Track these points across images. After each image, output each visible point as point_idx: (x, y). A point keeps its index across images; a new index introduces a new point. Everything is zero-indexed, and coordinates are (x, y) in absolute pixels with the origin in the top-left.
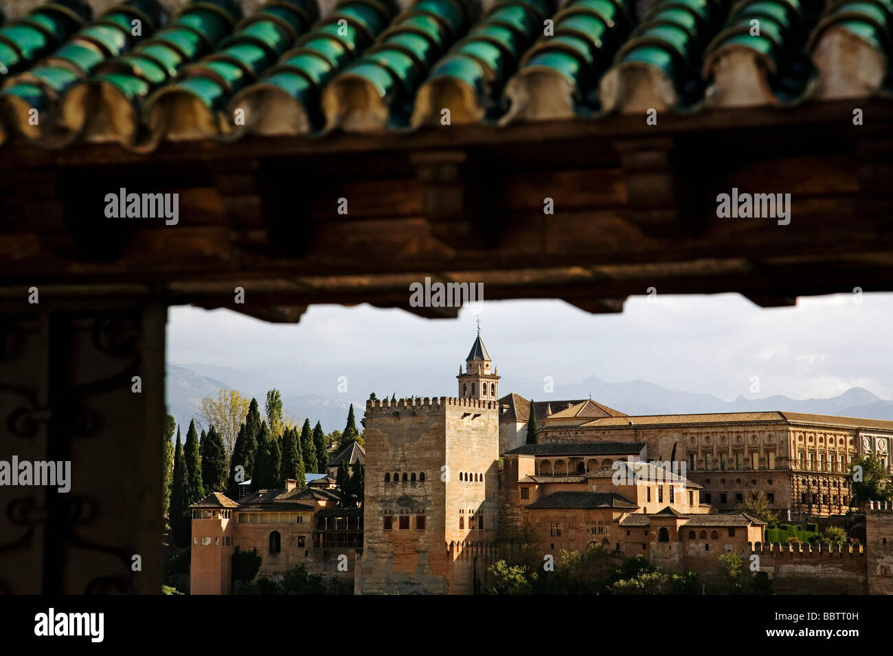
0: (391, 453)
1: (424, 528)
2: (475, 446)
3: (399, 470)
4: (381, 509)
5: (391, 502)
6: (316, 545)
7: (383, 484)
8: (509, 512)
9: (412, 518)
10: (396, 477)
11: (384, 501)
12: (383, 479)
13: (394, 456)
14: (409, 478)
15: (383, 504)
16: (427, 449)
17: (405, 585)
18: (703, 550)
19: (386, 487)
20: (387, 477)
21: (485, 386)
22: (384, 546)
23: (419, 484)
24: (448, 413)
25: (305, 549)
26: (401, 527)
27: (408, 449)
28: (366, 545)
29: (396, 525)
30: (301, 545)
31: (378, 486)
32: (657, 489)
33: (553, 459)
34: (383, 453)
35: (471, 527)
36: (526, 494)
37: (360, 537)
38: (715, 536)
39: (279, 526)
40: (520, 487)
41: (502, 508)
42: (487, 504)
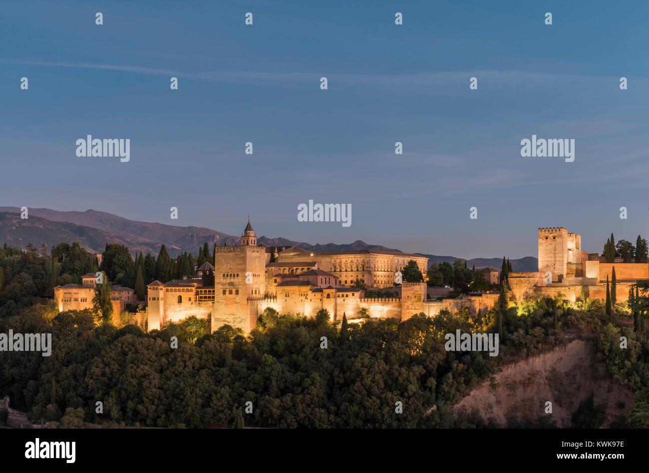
0: (225, 266)
1: (238, 294)
2: (257, 263)
3: (228, 272)
4: (221, 287)
5: (225, 284)
6: (196, 301)
7: (222, 277)
8: (269, 288)
9: (234, 291)
10: (227, 275)
11: (223, 284)
14: (232, 275)
16: (239, 265)
18: (342, 301)
19: (223, 279)
20: (224, 275)
21: (251, 240)
22: (223, 301)
23: (236, 278)
24: (247, 251)
25: (192, 302)
26: (229, 294)
27: (232, 265)
28: (216, 300)
29: (227, 293)
30: (190, 300)
31: (220, 279)
32: (324, 279)
33: (282, 268)
34: (222, 266)
35: (256, 293)
36: (276, 281)
37: (213, 297)
38: (347, 296)
39: (181, 294)
40: (274, 278)
41: (267, 286)
42: (261, 285)
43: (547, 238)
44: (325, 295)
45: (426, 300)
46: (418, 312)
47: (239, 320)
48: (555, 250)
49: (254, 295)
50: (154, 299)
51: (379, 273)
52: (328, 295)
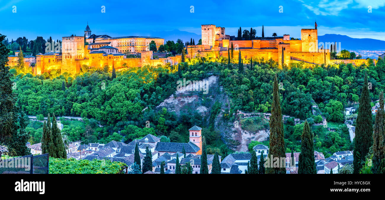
0: (66, 46)
1: (72, 58)
2: (80, 44)
3: (67, 48)
6: (56, 61)
7: (65, 51)
11: (65, 54)
14: (69, 50)
16: (72, 45)
18: (116, 60)
21: (89, 33)
22: (65, 61)
23: (71, 51)
24: (75, 39)
25: (54, 62)
27: (69, 45)
29: (67, 57)
32: (110, 50)
33: (94, 46)
35: (80, 57)
36: (89, 52)
37: (61, 60)
38: (118, 57)
39: (50, 58)
40: (88, 50)
41: (85, 54)
42: (82, 53)
43: (205, 29)
44: (109, 57)
45: (152, 59)
46: (147, 64)
47: (72, 69)
48: (209, 35)
49: (79, 58)
50: (39, 61)
51: (138, 46)
52: (110, 57)
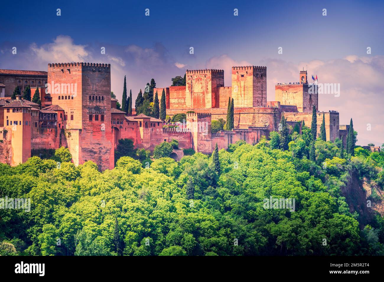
1: (103, 120)
3: (94, 95)
4: (88, 111)
5: (92, 108)
7: (88, 100)
9: (100, 116)
10: (93, 98)
12: (89, 98)
13: (92, 88)
14: (98, 98)
15: (89, 109)
16: (104, 86)
17: (97, 145)
19: (90, 102)
26: (95, 119)
27: (98, 86)
31: (87, 101)
34: (89, 87)
